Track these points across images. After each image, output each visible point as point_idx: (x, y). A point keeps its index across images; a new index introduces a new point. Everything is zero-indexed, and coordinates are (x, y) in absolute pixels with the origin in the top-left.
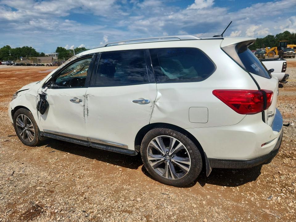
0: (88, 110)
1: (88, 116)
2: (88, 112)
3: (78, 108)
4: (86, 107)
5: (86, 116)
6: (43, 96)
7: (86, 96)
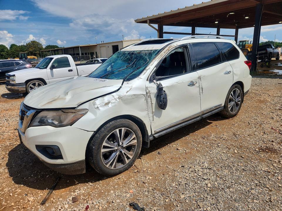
0: (202, 89)
1: (202, 93)
2: (202, 90)
3: (194, 90)
4: (201, 87)
5: (201, 94)
6: (160, 89)
7: (200, 78)
